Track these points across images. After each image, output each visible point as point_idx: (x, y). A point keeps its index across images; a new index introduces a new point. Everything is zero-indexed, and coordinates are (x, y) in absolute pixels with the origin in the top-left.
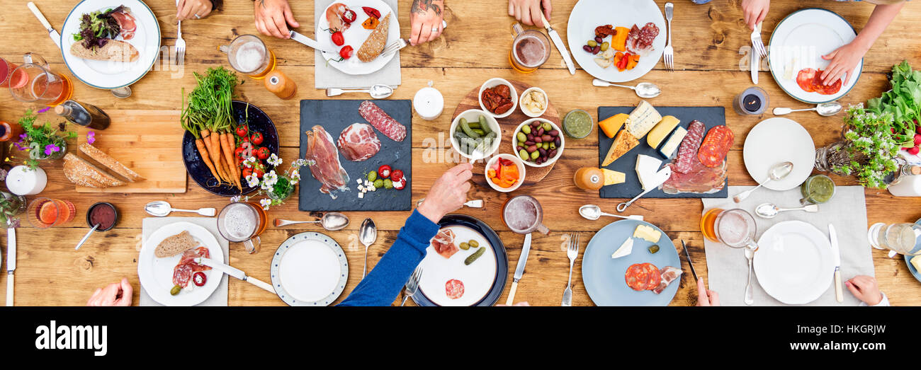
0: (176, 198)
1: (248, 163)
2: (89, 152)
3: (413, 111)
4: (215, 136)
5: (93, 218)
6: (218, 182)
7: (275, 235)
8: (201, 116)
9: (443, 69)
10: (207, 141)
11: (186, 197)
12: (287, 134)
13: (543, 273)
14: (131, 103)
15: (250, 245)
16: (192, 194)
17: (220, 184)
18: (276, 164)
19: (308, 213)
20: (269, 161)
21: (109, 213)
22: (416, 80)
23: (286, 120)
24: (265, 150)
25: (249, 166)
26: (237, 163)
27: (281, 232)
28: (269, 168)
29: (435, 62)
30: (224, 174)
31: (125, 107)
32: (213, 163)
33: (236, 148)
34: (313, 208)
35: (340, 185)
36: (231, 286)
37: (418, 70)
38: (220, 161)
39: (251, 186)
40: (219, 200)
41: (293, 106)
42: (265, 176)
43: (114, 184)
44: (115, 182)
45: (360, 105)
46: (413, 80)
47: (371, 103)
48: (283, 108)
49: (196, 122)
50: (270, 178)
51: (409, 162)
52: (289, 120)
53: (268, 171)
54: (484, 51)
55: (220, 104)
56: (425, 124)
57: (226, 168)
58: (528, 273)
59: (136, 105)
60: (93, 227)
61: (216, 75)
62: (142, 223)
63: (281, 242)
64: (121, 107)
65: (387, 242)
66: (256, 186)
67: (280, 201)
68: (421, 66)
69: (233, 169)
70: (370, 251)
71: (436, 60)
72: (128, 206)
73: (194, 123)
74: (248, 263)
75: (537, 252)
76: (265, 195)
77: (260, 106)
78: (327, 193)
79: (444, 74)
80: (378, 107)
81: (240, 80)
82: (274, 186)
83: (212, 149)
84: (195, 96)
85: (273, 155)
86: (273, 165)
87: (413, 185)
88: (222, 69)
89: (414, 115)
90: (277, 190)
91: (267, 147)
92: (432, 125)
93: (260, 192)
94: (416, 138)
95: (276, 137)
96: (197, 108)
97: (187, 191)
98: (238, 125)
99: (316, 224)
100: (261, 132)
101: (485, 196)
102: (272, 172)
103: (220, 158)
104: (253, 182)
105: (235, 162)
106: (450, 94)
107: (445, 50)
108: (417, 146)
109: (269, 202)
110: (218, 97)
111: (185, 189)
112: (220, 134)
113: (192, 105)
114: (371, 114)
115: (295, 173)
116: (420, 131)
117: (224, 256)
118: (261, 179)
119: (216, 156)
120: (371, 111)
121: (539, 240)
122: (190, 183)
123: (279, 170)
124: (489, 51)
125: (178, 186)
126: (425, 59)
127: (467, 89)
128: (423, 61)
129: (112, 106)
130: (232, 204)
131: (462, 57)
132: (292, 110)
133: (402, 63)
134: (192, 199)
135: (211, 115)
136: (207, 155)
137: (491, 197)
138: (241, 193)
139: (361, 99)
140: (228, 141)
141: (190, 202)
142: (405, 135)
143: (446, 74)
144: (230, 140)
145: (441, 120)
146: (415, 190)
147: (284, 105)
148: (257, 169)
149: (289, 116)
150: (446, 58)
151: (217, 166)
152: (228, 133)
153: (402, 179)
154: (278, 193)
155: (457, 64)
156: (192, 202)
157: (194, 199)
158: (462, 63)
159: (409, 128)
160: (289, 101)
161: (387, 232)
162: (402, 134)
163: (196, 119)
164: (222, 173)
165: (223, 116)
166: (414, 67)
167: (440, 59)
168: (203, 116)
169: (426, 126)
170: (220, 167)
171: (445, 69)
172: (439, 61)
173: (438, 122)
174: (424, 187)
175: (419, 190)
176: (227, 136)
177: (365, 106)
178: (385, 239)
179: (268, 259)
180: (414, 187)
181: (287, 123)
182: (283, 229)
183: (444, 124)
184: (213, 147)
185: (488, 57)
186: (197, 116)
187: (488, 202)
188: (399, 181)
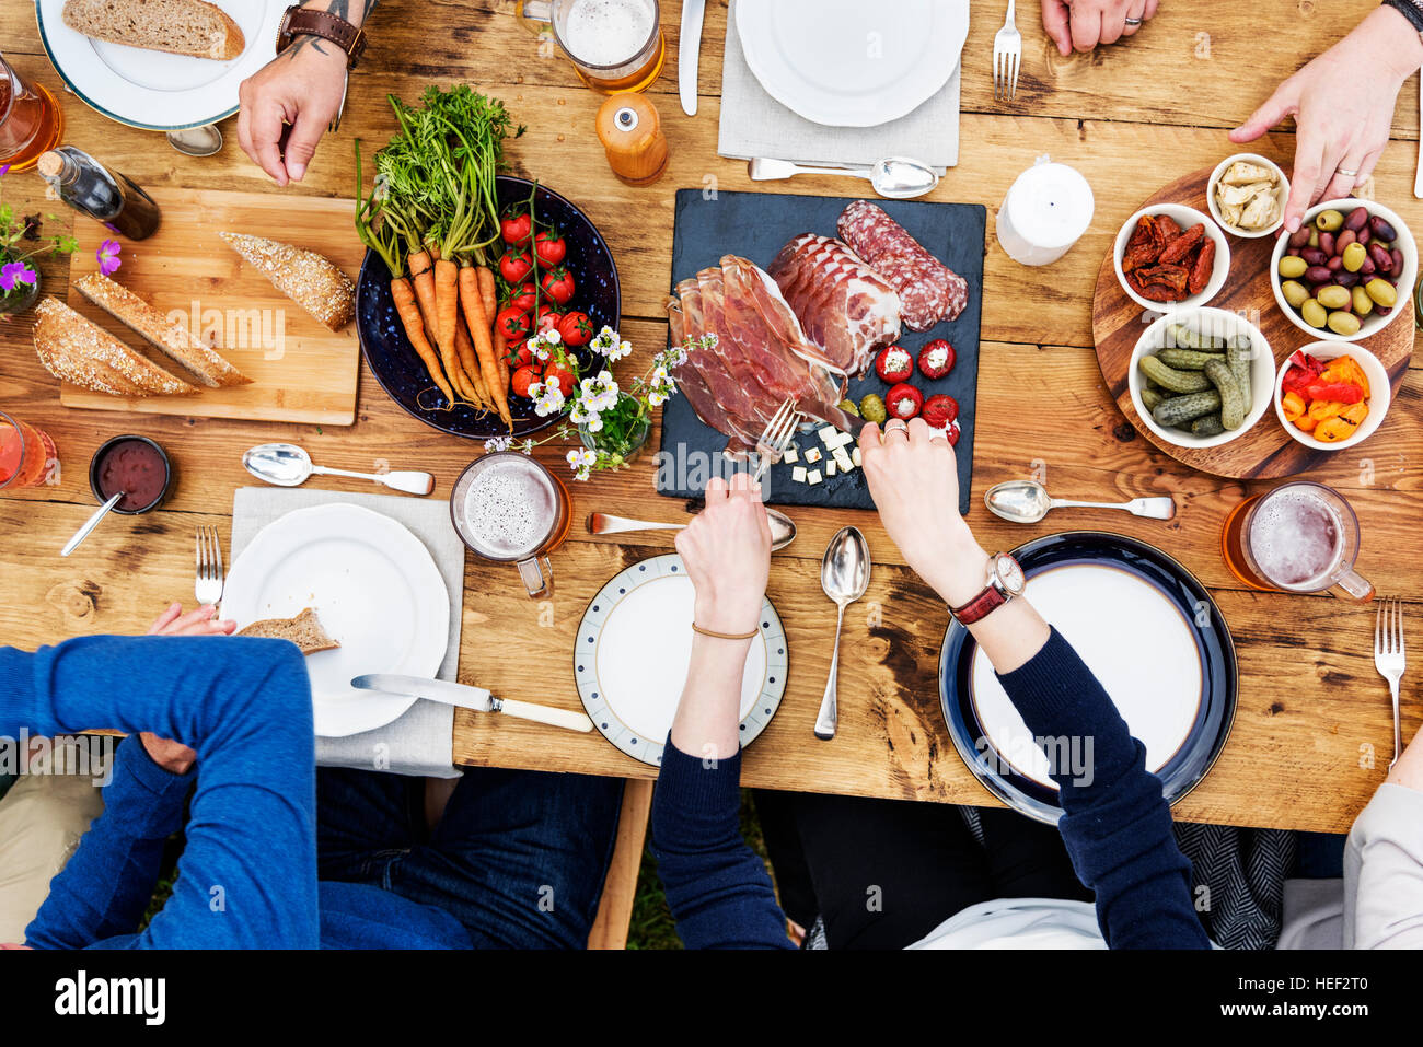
0: (326, 438)
1: (541, 346)
2: (106, 295)
3: (988, 238)
4: (445, 270)
5: (106, 478)
6: (445, 399)
7: (588, 557)
8: (414, 214)
9: (1081, 122)
10: (422, 284)
11: (353, 439)
12: (636, 282)
13: (1330, 714)
14: (216, 171)
15: (532, 575)
16: (369, 431)
17: (452, 403)
18: (614, 355)
19: (683, 504)
20: (594, 345)
21: (149, 465)
22: (1002, 150)
23: (635, 243)
24: (583, 320)
25: (543, 356)
26: (501, 350)
27: (606, 549)
28: (593, 365)
29: (1056, 103)
30: (463, 379)
31: (199, 183)
32: (436, 348)
33: (499, 309)
37: (1009, 124)
39: (541, 412)
40: (448, 452)
41: (655, 205)
42: (586, 384)
43: (167, 387)
44: (171, 384)
45: (844, 213)
46: (994, 149)
47: (874, 208)
48: (626, 210)
49: (401, 227)
51: (971, 379)
52: (644, 243)
53: (594, 373)
54: (1201, 80)
55: (464, 181)
56: (1020, 275)
57: (468, 363)
58: (1290, 712)
59: (231, 178)
60: (106, 500)
61: (450, 106)
62: (231, 501)
63: (605, 577)
64: (190, 182)
65: (895, 597)
66: (556, 413)
67: (617, 459)
68: (1018, 112)
69: (489, 366)
70: (848, 619)
71: (1060, 97)
72: (195, 453)
73: (395, 228)
74: (512, 629)
75: (1317, 656)
76: (580, 439)
79: (1083, 139)
80: (894, 219)
81: (515, 124)
82: (604, 415)
83: (436, 307)
85: (607, 330)
86: (607, 358)
87: (976, 445)
88: (464, 92)
89: (990, 249)
90: (612, 428)
91: (585, 310)
92: (1040, 280)
93: (564, 432)
94: (992, 314)
95: (612, 282)
97: (355, 423)
101: (1179, 488)
102: (605, 376)
104: (549, 403)
105: (494, 348)
107: (1091, 71)
108: (996, 336)
109: (590, 458)
110: (459, 164)
111: (352, 414)
112: (459, 267)
114: (873, 240)
116: (1006, 294)
118: (570, 393)
119: (444, 329)
120: (871, 229)
121: (1325, 622)
122: (364, 401)
123: (620, 369)
125: (332, 407)
126: (1031, 93)
128: (1023, 99)
129: (165, 177)
130: (487, 457)
131: (1134, 93)
132: (653, 215)
133: (965, 100)
134: (368, 446)
135: (439, 213)
136: (420, 325)
137: (1195, 492)
138: (511, 430)
139: (845, 195)
140: (479, 288)
141: (362, 451)
142: (964, 305)
143: (1088, 138)
144: (483, 285)
145: (1066, 265)
146: (981, 458)
147: (631, 201)
148: (561, 366)
149: (643, 231)
150: (1092, 92)
151: (447, 354)
152: (480, 265)
153: (950, 423)
154: (610, 438)
155: (1121, 111)
156: (367, 452)
157: (374, 446)
158: (1135, 110)
159: (975, 283)
160: (646, 190)
161: (898, 570)
162: (956, 301)
163: (400, 220)
164: (457, 376)
165: (473, 217)
166: (998, 113)
167: (1073, 96)
168: (419, 214)
169: (1022, 283)
170: (453, 359)
171: (1085, 124)
172: (1071, 100)
173: (1057, 271)
174: (1008, 453)
175: (993, 460)
176: (477, 272)
177: (855, 214)
178: (889, 589)
179: (566, 622)
180: (979, 450)
181: (636, 250)
182: (611, 541)
183: (1075, 279)
184: (438, 300)
185: (1212, 96)
186: (403, 212)
187: (1185, 507)
188: (943, 426)
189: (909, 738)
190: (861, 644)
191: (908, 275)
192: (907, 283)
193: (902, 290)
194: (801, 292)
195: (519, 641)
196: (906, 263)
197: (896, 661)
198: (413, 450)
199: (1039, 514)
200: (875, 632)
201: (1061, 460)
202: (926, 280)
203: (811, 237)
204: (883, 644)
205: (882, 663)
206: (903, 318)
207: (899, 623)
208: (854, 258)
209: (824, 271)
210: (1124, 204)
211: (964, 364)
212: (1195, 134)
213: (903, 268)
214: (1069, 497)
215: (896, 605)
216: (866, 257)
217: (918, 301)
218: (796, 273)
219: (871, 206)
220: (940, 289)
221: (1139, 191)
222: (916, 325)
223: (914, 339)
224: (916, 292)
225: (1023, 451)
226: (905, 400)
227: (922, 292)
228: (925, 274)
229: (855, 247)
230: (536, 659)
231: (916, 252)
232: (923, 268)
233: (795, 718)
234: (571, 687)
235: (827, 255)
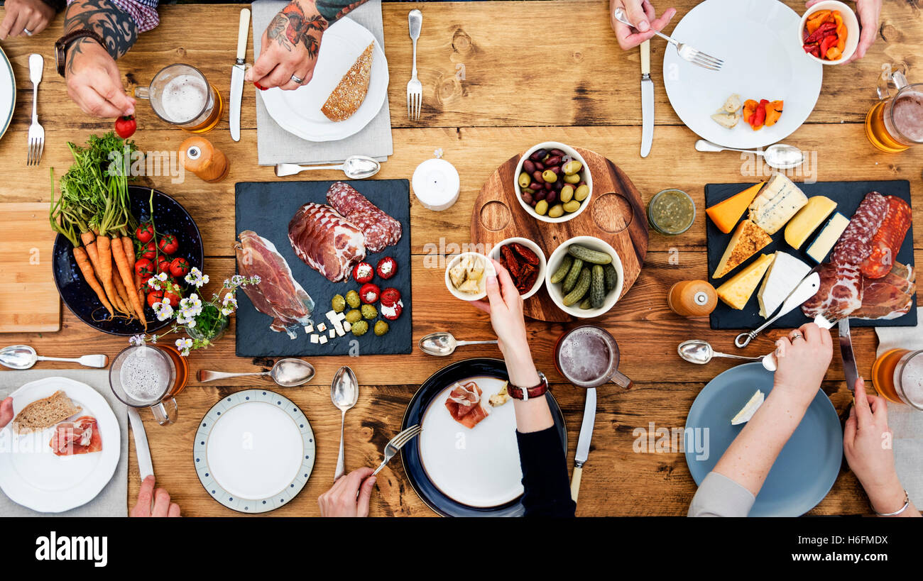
0: (45, 339)
1: (156, 283)
3: (411, 197)
4: (103, 242)
6: (109, 314)
7: (199, 395)
8: (81, 212)
9: (458, 129)
10: (90, 249)
11: (60, 339)
12: (216, 236)
13: (622, 449)
15: (162, 411)
16: (69, 333)
17: (112, 316)
18: (199, 284)
19: (251, 360)
20: (187, 279)
22: (416, 147)
23: (214, 215)
24: (182, 262)
25: (158, 288)
26: (139, 283)
27: (209, 390)
28: (188, 290)
29: (444, 119)
30: (119, 301)
32: (101, 284)
33: (136, 260)
34: (258, 353)
35: (300, 315)
36: (131, 477)
37: (419, 133)
38: (113, 280)
39: (161, 319)
40: (112, 342)
41: (224, 192)
42: (183, 302)
45: (329, 189)
46: (411, 147)
47: (346, 186)
48: (208, 197)
49: (74, 220)
50: (190, 305)
51: (407, 278)
52: (219, 215)
53: (187, 295)
54: (523, 101)
55: (110, 191)
56: (430, 216)
57: (121, 291)
58: (599, 450)
61: (103, 146)
63: (209, 406)
65: (374, 403)
66: (168, 320)
67: (206, 342)
68: (423, 125)
69: (132, 294)
70: (348, 418)
71: (446, 116)
73: (71, 222)
74: (158, 440)
75: (612, 417)
76: (183, 333)
77: (174, 193)
78: (283, 331)
79: (460, 138)
80: (358, 191)
82: (197, 318)
83: (99, 262)
84: (71, 179)
85: (194, 269)
86: (195, 286)
87: (413, 314)
89: (413, 203)
90: (202, 324)
91: (185, 258)
92: (441, 218)
93: (175, 329)
94: (417, 239)
95: (197, 240)
96: (75, 198)
97: (61, 329)
98: (139, 224)
99: (262, 376)
100: (174, 235)
102: (194, 296)
103: (113, 276)
104: (165, 313)
105: (135, 282)
106: (469, 169)
107: (461, 100)
108: (420, 252)
109: (189, 343)
110: (107, 180)
111: (58, 325)
112: (111, 238)
113: (67, 194)
114: (347, 204)
115: (229, 297)
116: (424, 228)
117: (121, 430)
118: (176, 307)
119: (105, 274)
120: (345, 198)
121: (614, 398)
122: (65, 316)
123: (205, 293)
124: (530, 99)
125: (47, 321)
127: (497, 161)
128: (426, 118)
130: (131, 347)
131: (487, 111)
132: (223, 198)
133: (393, 121)
134: (70, 342)
135: (96, 209)
136: (92, 272)
137: (537, 330)
138: (146, 329)
139: (330, 179)
140: (123, 249)
141: (65, 345)
142: (400, 236)
143: (463, 137)
144: (126, 247)
145: (456, 209)
146: (417, 321)
147: (210, 191)
148: (170, 292)
149: (218, 208)
150: (463, 112)
151: (108, 288)
152: (123, 236)
153: (396, 303)
154: (203, 329)
155: (480, 121)
156: (68, 345)
157: (73, 341)
158: (487, 120)
159: (406, 224)
160: (218, 185)
161: (375, 388)
162: (395, 234)
163: (73, 216)
164: (115, 300)
165: (116, 210)
166: (412, 127)
167: (453, 114)
168: (84, 211)
169: (432, 221)
170: (112, 291)
171: (461, 130)
172: (452, 117)
173: (451, 213)
174: (432, 317)
175: (424, 321)
176: (122, 241)
177: (336, 190)
178: (371, 399)
179: (189, 433)
180: (415, 316)
181: (215, 219)
182: (211, 385)
183: (462, 216)
184: (100, 258)
185: (529, 109)
186: (74, 212)
187: (532, 339)
188: (392, 306)
189: (387, 483)
190: (357, 432)
191: (368, 222)
192: (368, 226)
193: (365, 230)
194: (308, 236)
195: (163, 446)
196: (366, 215)
197: (377, 440)
198: (96, 342)
199: (451, 349)
200: (365, 424)
201: (462, 318)
202: (378, 224)
203: (311, 205)
204: (369, 430)
205: (370, 442)
206: (366, 246)
207: (378, 418)
208: (337, 215)
209: (321, 223)
210: (486, 173)
211: (403, 269)
212: (522, 131)
213: (364, 218)
214: (467, 339)
215: (375, 407)
216: (344, 214)
217: (374, 236)
218: (305, 225)
219: (345, 185)
220: (386, 228)
221: (493, 165)
222: (375, 249)
223: (372, 258)
224: (372, 231)
225: (440, 315)
226: (370, 293)
227: (376, 231)
228: (377, 221)
229: (337, 208)
230: (172, 456)
231: (371, 208)
232: (376, 217)
233: (323, 477)
234: (191, 471)
235: (322, 214)
